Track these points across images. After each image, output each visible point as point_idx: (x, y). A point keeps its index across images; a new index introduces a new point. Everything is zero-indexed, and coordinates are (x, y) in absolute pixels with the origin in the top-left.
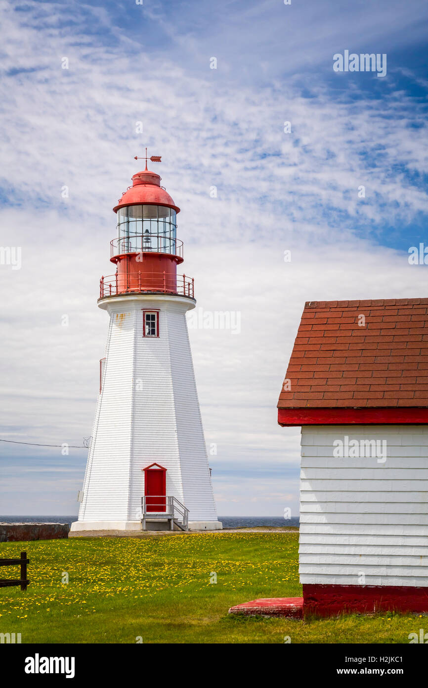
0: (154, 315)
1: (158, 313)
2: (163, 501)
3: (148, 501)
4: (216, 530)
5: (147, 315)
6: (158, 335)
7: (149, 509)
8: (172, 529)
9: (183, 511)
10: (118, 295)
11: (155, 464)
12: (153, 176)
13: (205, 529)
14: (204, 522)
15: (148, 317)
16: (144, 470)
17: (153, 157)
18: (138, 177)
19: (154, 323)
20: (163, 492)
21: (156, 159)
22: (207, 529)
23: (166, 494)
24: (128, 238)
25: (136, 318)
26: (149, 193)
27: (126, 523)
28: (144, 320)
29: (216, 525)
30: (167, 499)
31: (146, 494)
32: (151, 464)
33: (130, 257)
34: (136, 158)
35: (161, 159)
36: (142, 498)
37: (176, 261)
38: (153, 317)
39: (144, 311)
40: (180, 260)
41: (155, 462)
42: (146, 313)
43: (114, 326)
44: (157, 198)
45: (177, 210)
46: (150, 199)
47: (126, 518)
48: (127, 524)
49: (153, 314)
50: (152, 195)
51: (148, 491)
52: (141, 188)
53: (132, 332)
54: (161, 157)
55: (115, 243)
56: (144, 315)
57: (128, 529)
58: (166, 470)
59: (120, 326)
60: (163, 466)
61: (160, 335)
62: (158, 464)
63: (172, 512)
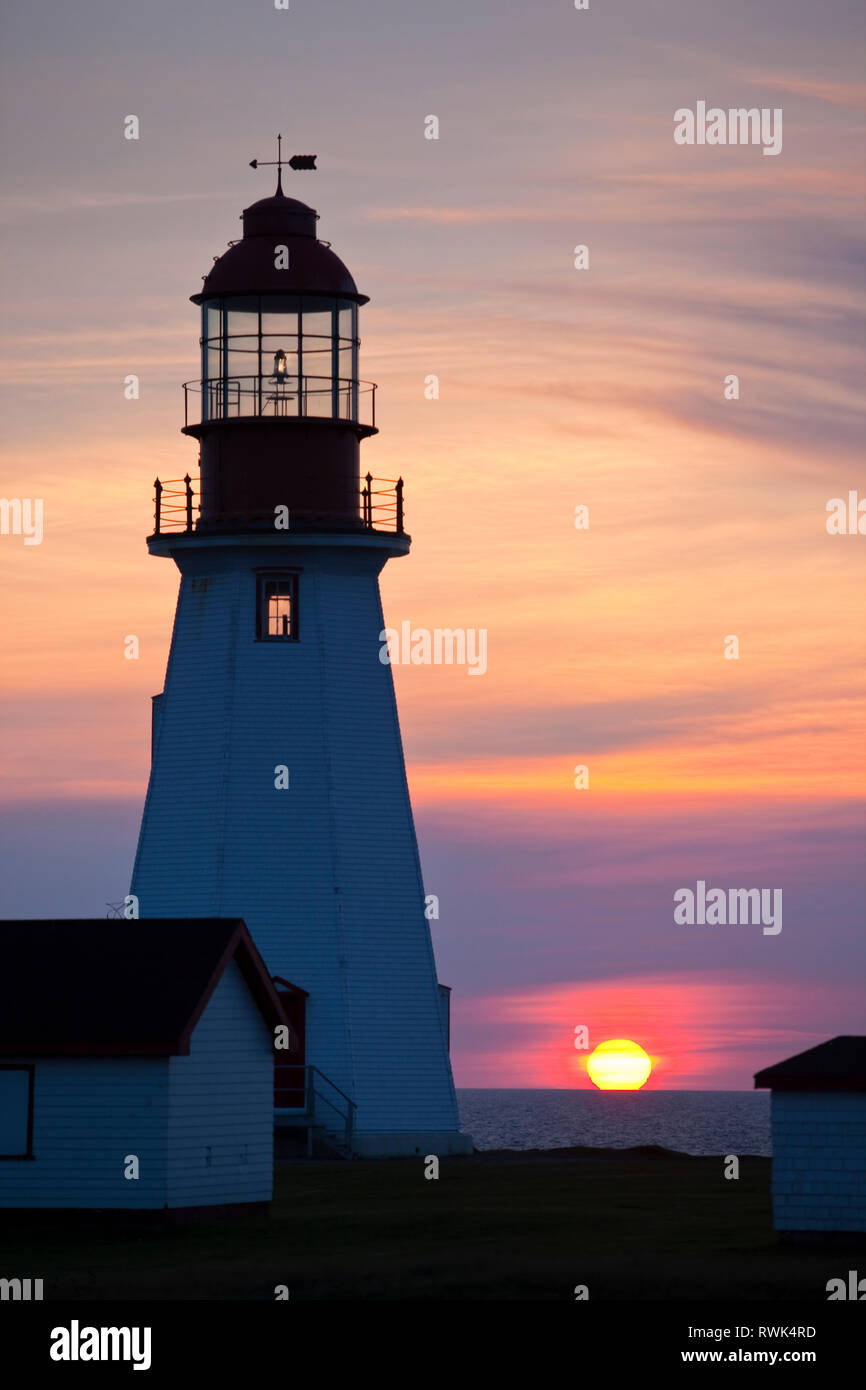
0: (288, 584)
1: (294, 579)
2: (299, 1076)
5: (267, 586)
6: (296, 636)
9: (344, 1109)
11: (278, 979)
12: (297, 210)
15: (270, 588)
17: (295, 157)
21: (303, 163)
23: (306, 1060)
25: (238, 591)
28: (258, 597)
30: (307, 1070)
34: (254, 164)
35: (316, 163)
38: (284, 586)
39: (261, 572)
41: (278, 975)
42: (266, 581)
43: (186, 614)
45: (361, 299)
49: (284, 580)
56: (258, 586)
58: (306, 994)
59: (200, 610)
60: (297, 985)
61: (301, 635)
62: (285, 978)
63: (311, 1107)
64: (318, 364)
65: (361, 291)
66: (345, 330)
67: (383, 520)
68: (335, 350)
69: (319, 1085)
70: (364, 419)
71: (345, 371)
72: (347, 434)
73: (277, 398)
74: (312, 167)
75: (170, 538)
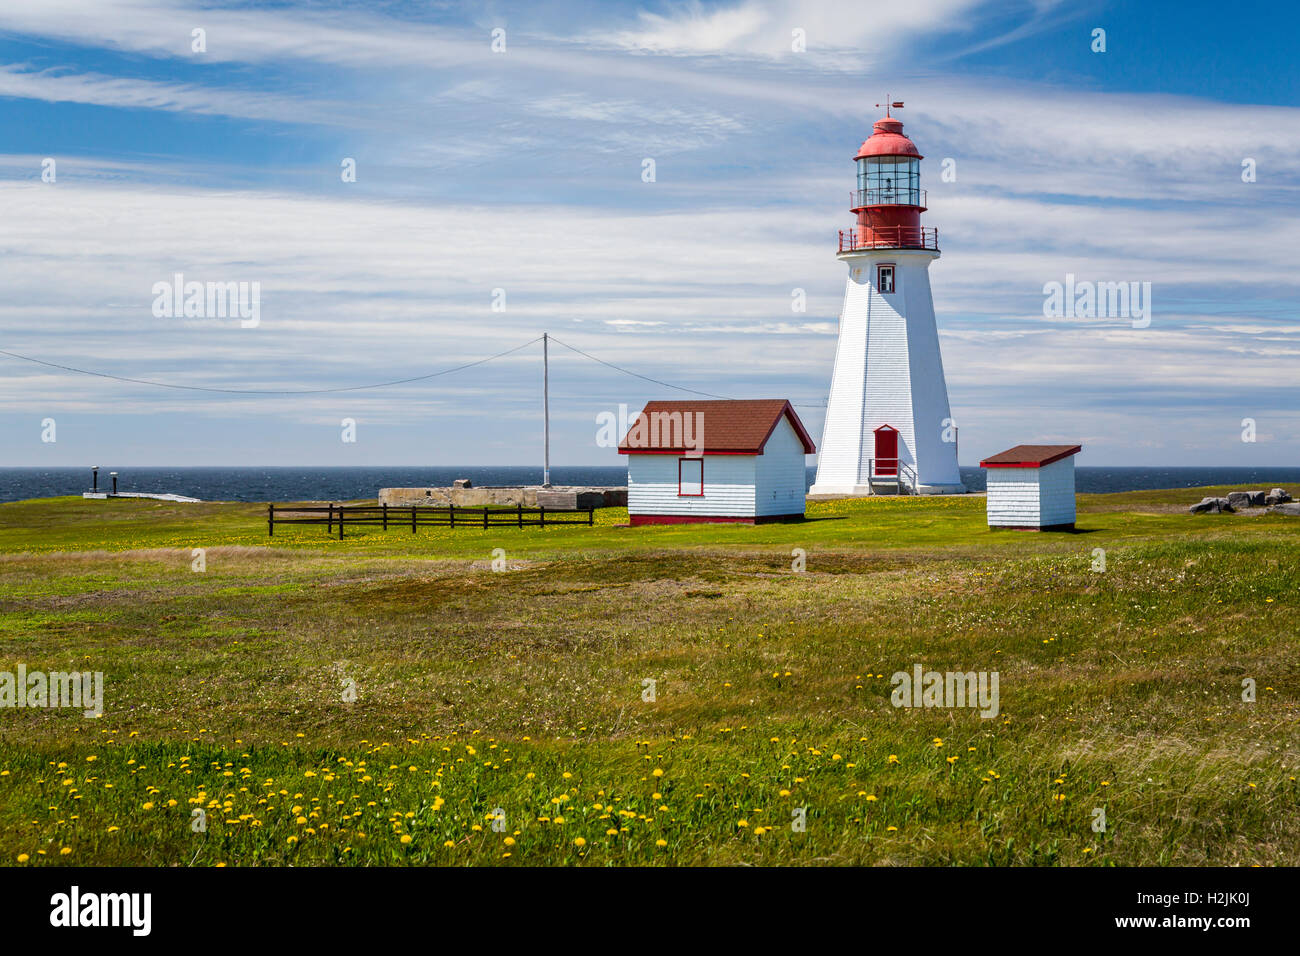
1: (893, 268)
2: (894, 463)
3: (878, 463)
5: (882, 270)
6: (894, 291)
7: (878, 472)
8: (899, 493)
9: (912, 476)
10: (852, 251)
11: (886, 425)
12: (894, 124)
15: (884, 272)
16: (874, 431)
17: (895, 103)
18: (878, 126)
19: (890, 277)
20: (894, 454)
21: (898, 105)
23: (898, 457)
25: (870, 273)
26: (889, 142)
27: (853, 486)
28: (879, 275)
30: (898, 461)
31: (878, 454)
32: (883, 426)
33: (866, 210)
34: (877, 105)
36: (870, 461)
37: (918, 211)
38: (889, 271)
39: (879, 265)
40: (924, 209)
41: (886, 423)
42: (881, 268)
43: (852, 281)
44: (897, 149)
45: (921, 158)
46: (887, 150)
47: (855, 482)
48: (856, 488)
49: (888, 268)
50: (889, 145)
52: (879, 139)
53: (868, 285)
54: (903, 103)
55: (855, 195)
56: (879, 270)
57: (856, 492)
58: (898, 431)
59: (857, 281)
60: (894, 427)
61: (897, 290)
62: (889, 425)
63: (899, 476)
64: (904, 183)
65: (921, 154)
66: (915, 170)
67: (929, 244)
68: (911, 178)
69: (903, 467)
70: (922, 205)
71: (915, 186)
72: (915, 210)
73: (888, 197)
74: (902, 106)
75: (845, 253)
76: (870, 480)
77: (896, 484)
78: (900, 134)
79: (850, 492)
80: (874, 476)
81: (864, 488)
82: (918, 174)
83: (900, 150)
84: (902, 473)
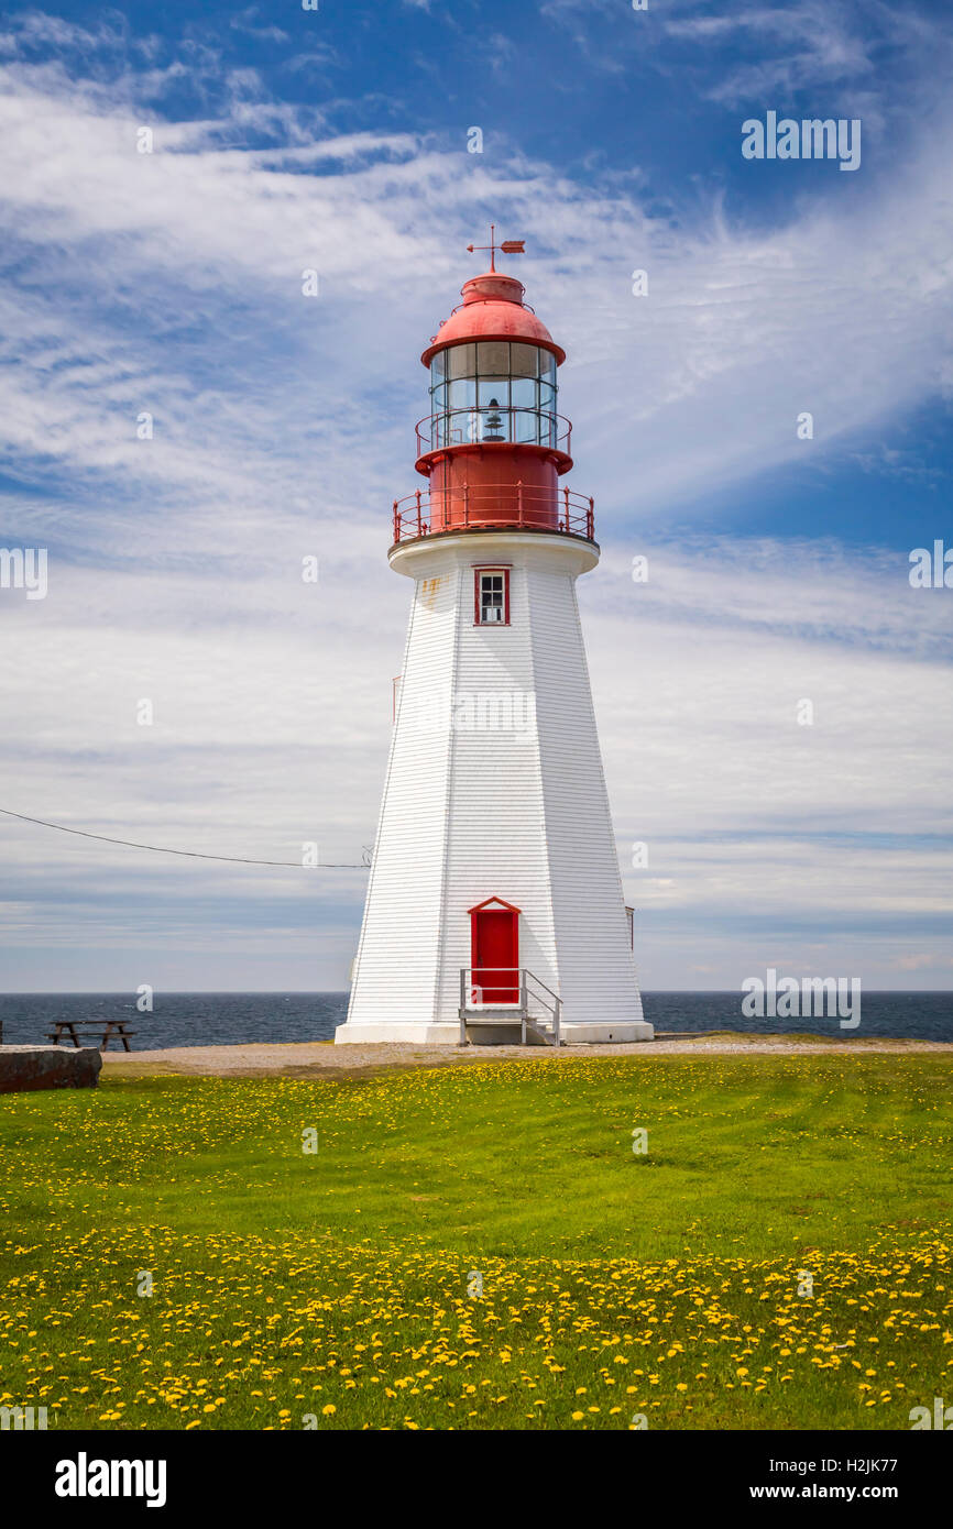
0: (501, 578)
1: (507, 572)
2: (513, 979)
3: (477, 978)
4: (638, 1041)
5: (484, 579)
6: (508, 621)
7: (479, 997)
8: (524, 1041)
9: (553, 1006)
10: (421, 538)
11: (494, 899)
12: (504, 283)
13: (609, 1040)
14: (606, 1024)
15: (486, 581)
16: (469, 912)
17: (506, 243)
18: (472, 287)
19: (500, 594)
20: (513, 959)
21: (513, 248)
22: (613, 1040)
23: (520, 964)
24: (449, 416)
25: (460, 587)
26: (494, 316)
27: (429, 1028)
28: (477, 590)
29: (636, 1031)
30: (520, 974)
31: (475, 964)
32: (486, 899)
33: (450, 455)
34: (471, 249)
35: (524, 247)
36: (463, 972)
37: (553, 462)
38: (498, 581)
39: (478, 569)
40: (564, 464)
41: (495, 894)
42: (483, 575)
43: (420, 609)
45: (559, 355)
46: (493, 328)
47: (430, 1016)
48: (431, 1031)
49: (497, 574)
50: (497, 320)
51: (479, 957)
52: (476, 309)
53: (452, 615)
54: (523, 242)
55: (425, 431)
56: (477, 578)
57: (431, 1041)
58: (520, 912)
59: (430, 605)
60: (512, 904)
61: (511, 620)
62: (501, 898)
63: (525, 1003)
65: (556, 340)
66: (547, 376)
67: (579, 526)
68: (538, 389)
69: (530, 984)
70: (562, 447)
71: (547, 407)
72: (549, 459)
74: (521, 250)
75: (406, 544)
76: (463, 1012)
77: (517, 1020)
78: (519, 304)
79: (420, 1038)
80: (470, 1006)
81: (450, 1031)
82: (554, 389)
83: (520, 331)
84: (530, 998)
